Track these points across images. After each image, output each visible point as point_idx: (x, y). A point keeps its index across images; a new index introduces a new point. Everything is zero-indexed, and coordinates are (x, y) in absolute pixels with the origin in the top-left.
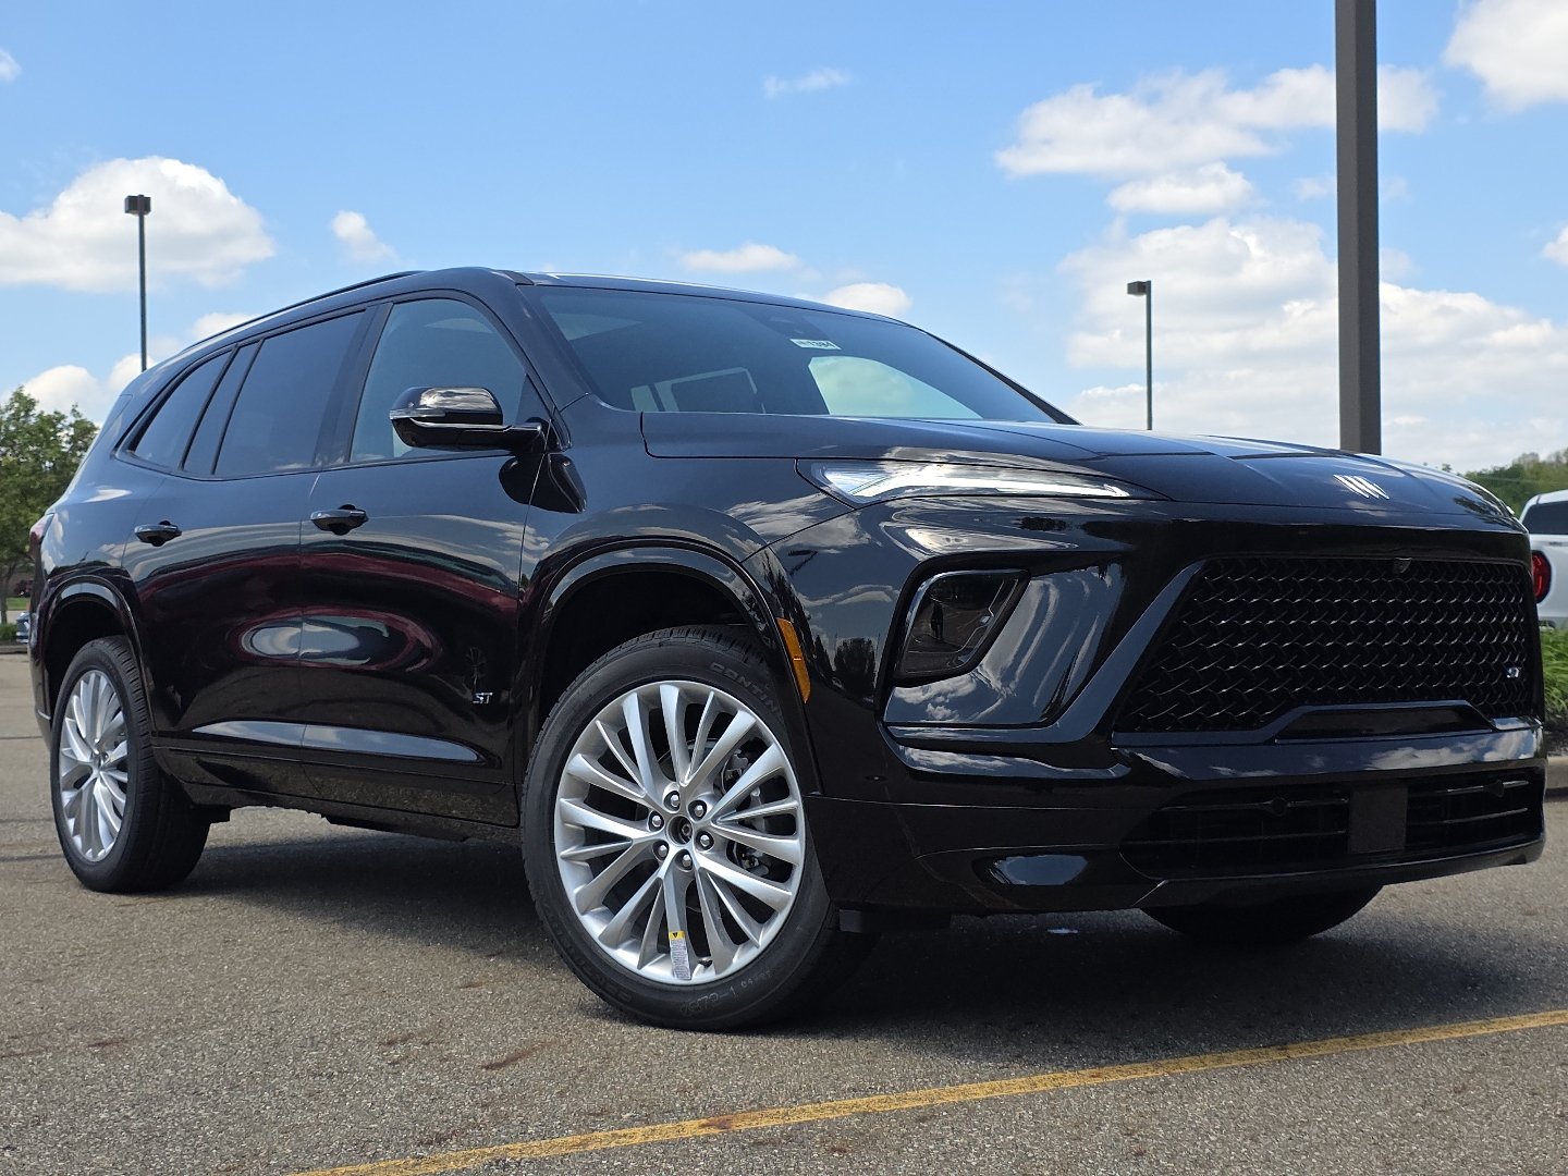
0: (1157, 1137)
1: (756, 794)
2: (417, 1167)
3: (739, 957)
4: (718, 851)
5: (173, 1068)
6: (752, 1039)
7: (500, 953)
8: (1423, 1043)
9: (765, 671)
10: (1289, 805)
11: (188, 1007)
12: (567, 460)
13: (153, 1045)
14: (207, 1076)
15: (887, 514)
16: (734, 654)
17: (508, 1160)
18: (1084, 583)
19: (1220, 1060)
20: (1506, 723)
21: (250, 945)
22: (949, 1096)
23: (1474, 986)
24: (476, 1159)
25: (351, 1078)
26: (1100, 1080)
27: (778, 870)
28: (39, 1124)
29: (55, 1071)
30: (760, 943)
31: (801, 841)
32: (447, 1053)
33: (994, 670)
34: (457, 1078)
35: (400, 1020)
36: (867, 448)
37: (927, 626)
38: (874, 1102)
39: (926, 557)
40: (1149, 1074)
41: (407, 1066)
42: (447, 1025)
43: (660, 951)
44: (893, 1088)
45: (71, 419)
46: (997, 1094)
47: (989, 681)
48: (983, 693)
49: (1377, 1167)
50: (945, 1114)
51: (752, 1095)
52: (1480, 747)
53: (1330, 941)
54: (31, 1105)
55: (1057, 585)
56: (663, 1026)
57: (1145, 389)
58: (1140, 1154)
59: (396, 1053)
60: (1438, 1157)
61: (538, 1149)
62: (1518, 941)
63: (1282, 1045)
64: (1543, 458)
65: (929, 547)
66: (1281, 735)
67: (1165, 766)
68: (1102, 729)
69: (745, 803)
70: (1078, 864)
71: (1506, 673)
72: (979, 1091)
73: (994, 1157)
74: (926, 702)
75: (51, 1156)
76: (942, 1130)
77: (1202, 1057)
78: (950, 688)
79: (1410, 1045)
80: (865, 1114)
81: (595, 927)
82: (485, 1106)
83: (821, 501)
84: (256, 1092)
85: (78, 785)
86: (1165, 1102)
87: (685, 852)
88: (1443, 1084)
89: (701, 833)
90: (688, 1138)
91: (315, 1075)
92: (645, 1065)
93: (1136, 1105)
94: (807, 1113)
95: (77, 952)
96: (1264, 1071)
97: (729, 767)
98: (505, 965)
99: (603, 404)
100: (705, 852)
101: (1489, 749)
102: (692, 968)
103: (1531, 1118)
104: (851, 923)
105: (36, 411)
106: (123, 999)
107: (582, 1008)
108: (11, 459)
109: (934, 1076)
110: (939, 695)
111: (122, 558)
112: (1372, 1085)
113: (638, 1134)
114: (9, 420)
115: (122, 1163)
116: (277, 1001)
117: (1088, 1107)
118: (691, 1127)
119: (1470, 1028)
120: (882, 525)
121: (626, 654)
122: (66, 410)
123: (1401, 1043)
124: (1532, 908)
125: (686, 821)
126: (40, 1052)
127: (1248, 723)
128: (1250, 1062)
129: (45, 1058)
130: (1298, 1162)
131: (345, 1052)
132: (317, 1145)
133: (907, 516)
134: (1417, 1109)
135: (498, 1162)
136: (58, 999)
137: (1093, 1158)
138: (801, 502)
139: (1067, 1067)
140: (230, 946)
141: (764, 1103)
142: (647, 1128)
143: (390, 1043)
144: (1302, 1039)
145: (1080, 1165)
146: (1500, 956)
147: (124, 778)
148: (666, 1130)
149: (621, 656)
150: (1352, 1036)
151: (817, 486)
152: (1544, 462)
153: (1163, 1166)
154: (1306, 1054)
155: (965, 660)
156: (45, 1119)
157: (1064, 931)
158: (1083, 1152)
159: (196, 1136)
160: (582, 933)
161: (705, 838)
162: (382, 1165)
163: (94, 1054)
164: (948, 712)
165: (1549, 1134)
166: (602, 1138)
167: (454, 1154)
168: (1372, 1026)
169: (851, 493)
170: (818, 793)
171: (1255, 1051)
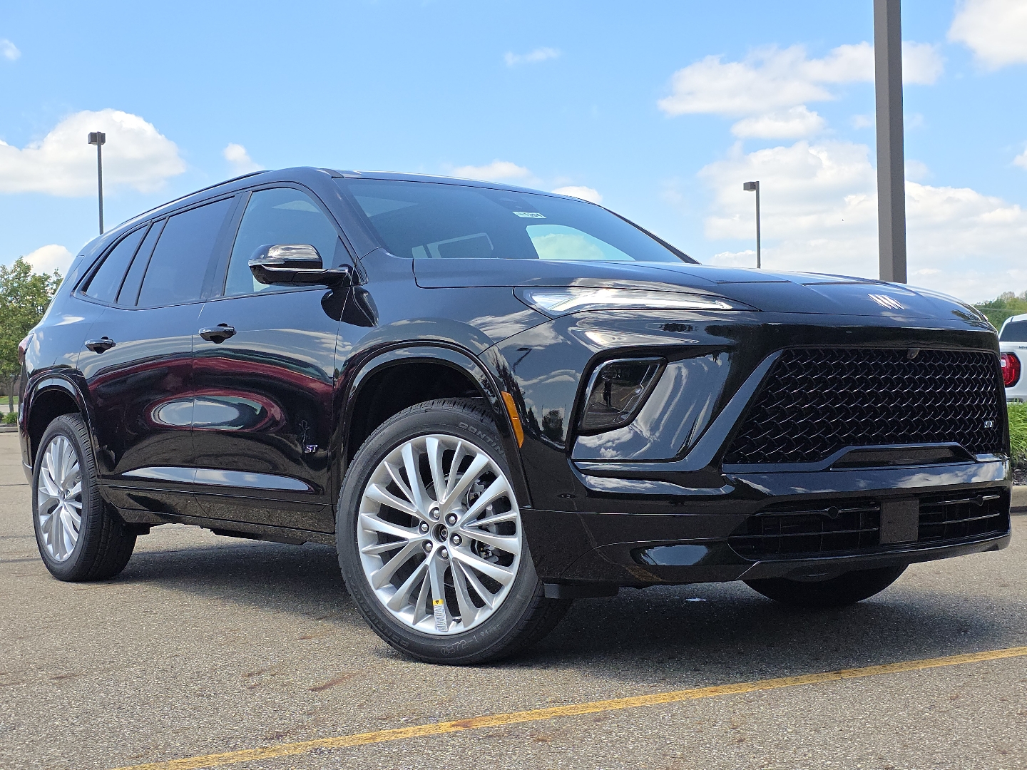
0: (753, 730)
1: (490, 508)
2: (263, 754)
3: (479, 616)
4: (465, 547)
5: (105, 692)
6: (488, 670)
7: (325, 617)
8: (931, 669)
9: (494, 428)
10: (840, 511)
11: (118, 654)
12: (366, 292)
13: (93, 678)
14: (127, 698)
15: (573, 322)
16: (475, 416)
17: (323, 749)
18: (703, 365)
19: (797, 680)
20: (985, 458)
21: (161, 614)
22: (617, 705)
23: (966, 632)
24: (301, 749)
25: (223, 698)
26: (717, 694)
27: (505, 559)
28: (14, 729)
29: (27, 695)
30: (493, 607)
31: (519, 541)
32: (286, 681)
33: (645, 423)
34: (292, 697)
35: (257, 660)
36: (560, 280)
37: (600, 396)
38: (566, 710)
39: (599, 350)
40: (749, 690)
41: (260, 690)
42: (288, 663)
43: (428, 613)
44: (580, 700)
45: (54, 279)
46: (648, 703)
47: (641, 431)
48: (638, 440)
49: (898, 748)
50: (613, 716)
51: (487, 705)
52: (969, 474)
53: (872, 605)
54: (10, 716)
55: (685, 367)
56: (430, 663)
57: (756, 253)
58: (741, 741)
59: (253, 681)
60: (938, 741)
61: (344, 741)
62: (996, 603)
63: (838, 671)
64: (1017, 295)
65: (600, 343)
66: (834, 466)
67: (759, 487)
68: (715, 462)
69: (482, 515)
70: (702, 551)
71: (983, 424)
72: (636, 701)
73: (644, 744)
74: (600, 446)
75: (21, 749)
76: (610, 726)
77: (784, 679)
78: (616, 437)
79: (922, 669)
80: (560, 717)
81: (384, 597)
82: (310, 714)
83: (531, 315)
84: (159, 707)
85: (50, 511)
86: (759, 708)
87: (444, 548)
88: (943, 694)
89: (454, 535)
90: (442, 734)
91: (199, 696)
92: (417, 687)
93: (740, 709)
94: (523, 716)
95: (48, 620)
96: (825, 687)
97: (472, 491)
98: (328, 625)
99: (388, 254)
100: (457, 547)
101: (975, 475)
102: (449, 624)
103: (1001, 715)
104: (552, 592)
105: (31, 273)
106: (75, 648)
107: (378, 652)
108: (15, 305)
109: (607, 692)
110: (609, 441)
111: (77, 362)
112: (896, 696)
113: (410, 731)
114: (14, 279)
115: (68, 753)
116: (177, 649)
117: (708, 711)
118: (445, 727)
119: (962, 658)
120: (570, 329)
121: (403, 417)
122: (51, 273)
123: (916, 668)
124: (1006, 582)
125: (444, 527)
126: (18, 683)
127: (813, 458)
128: (816, 681)
129: (22, 687)
130: (846, 745)
131: (219, 681)
132: (197, 741)
133: (587, 323)
134: (926, 710)
135: (316, 750)
136: (33, 649)
137: (710, 743)
138: (517, 316)
139: (696, 686)
140: (148, 614)
141: (493, 710)
142: (416, 727)
143: (250, 675)
144: (851, 667)
145: (701, 748)
146: (984, 613)
147: (79, 506)
148: (429, 729)
149: (401, 418)
150: (884, 665)
151: (527, 305)
152: (1018, 298)
153: (756, 748)
154: (852, 676)
155: (625, 417)
156: (19, 726)
157: (697, 600)
158: (703, 740)
159: (118, 736)
160: (376, 602)
161: (456, 538)
162: (240, 753)
163: (54, 684)
164: (615, 452)
165: (1013, 725)
166: (386, 734)
167: (287, 745)
168: (897, 658)
169: (549, 309)
170: (529, 507)
171: (819, 675)
